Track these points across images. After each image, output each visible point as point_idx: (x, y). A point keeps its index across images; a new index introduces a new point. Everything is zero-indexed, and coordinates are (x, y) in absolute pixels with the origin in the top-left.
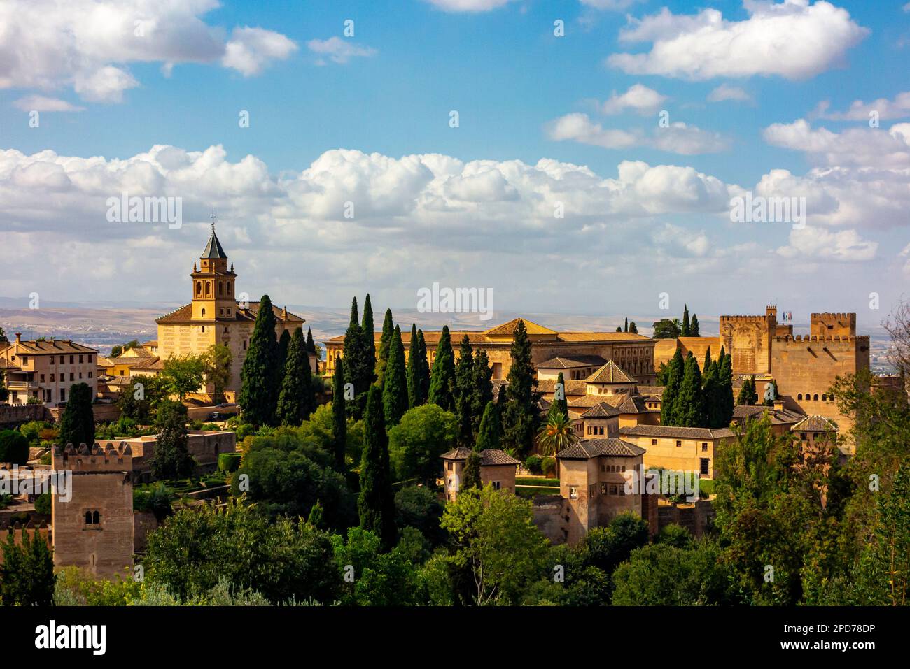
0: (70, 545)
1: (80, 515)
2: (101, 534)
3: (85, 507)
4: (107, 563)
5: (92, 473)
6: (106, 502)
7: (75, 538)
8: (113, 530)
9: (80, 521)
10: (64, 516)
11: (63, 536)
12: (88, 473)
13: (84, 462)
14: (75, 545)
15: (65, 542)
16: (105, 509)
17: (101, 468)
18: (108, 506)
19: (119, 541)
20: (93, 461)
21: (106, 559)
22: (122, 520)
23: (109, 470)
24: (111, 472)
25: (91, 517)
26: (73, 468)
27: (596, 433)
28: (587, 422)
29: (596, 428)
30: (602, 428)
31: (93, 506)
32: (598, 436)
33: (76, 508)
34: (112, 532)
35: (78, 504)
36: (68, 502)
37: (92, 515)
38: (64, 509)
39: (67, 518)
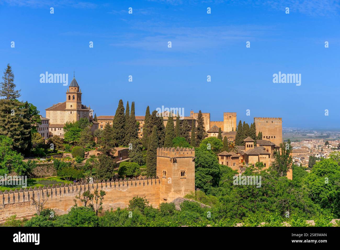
0: (177, 184)
1: (180, 173)
2: (185, 180)
3: (181, 170)
4: (187, 190)
6: (187, 168)
7: (178, 182)
9: (180, 176)
10: (175, 173)
11: (174, 181)
12: (182, 157)
13: (181, 153)
15: (175, 183)
16: (187, 171)
17: (186, 156)
18: (188, 169)
19: (191, 182)
20: (184, 153)
21: (187, 189)
22: (192, 174)
23: (188, 156)
25: (183, 174)
26: (178, 156)
27: (250, 147)
28: (247, 143)
29: (250, 145)
30: (252, 145)
31: (183, 170)
32: (251, 148)
33: (178, 170)
34: (189, 179)
35: (179, 169)
36: (176, 168)
37: (183, 173)
38: (175, 171)
39: (176, 174)
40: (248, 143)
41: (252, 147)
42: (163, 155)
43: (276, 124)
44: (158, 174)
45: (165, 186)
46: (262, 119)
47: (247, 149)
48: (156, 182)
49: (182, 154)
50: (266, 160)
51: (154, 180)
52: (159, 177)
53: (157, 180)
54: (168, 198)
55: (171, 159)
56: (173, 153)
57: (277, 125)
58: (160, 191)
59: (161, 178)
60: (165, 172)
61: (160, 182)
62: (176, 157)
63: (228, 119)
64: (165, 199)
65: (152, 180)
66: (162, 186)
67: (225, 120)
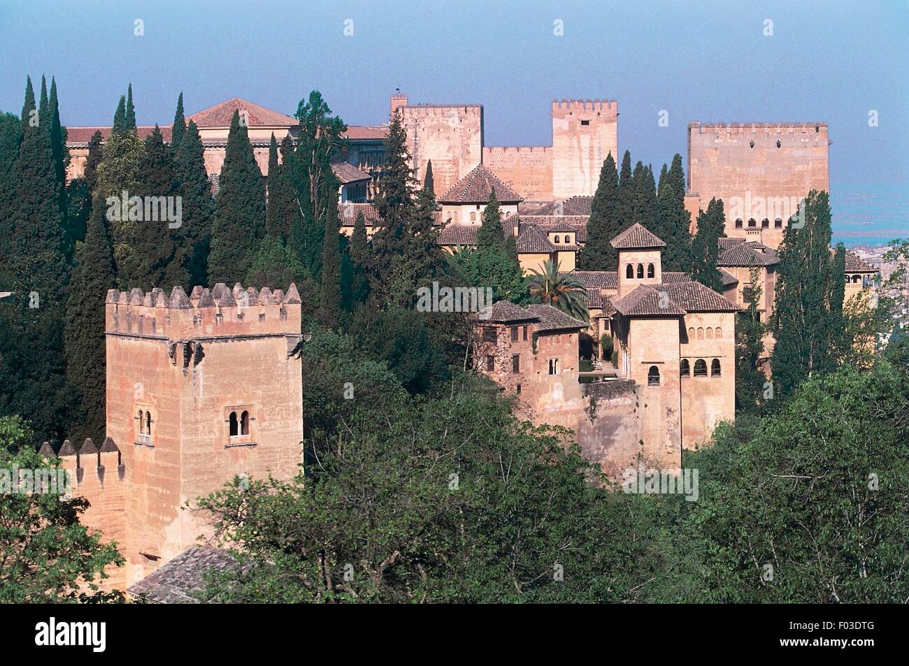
0: (205, 477)
1: (222, 418)
2: (252, 454)
3: (229, 403)
5: (240, 338)
6: (260, 393)
7: (213, 464)
8: (272, 444)
9: (221, 431)
10: (196, 422)
11: (193, 461)
12: (233, 339)
13: (226, 318)
14: (212, 476)
15: (197, 473)
16: (259, 406)
17: (254, 331)
18: (265, 400)
19: (281, 467)
20: (241, 317)
22: (287, 426)
23: (265, 333)
24: (269, 336)
25: (237, 423)
26: (210, 331)
27: (641, 276)
28: (625, 258)
29: (641, 267)
30: (651, 267)
31: (239, 402)
32: (646, 281)
33: (213, 403)
34: (270, 450)
35: (218, 401)
36: (202, 397)
37: (239, 419)
38: (196, 409)
39: (200, 426)
40: (634, 254)
41: (651, 275)
42: (135, 331)
43: (798, 153)
44: (112, 429)
45: (149, 490)
46: (729, 129)
47: (628, 286)
48: (101, 471)
49: (231, 323)
50: (719, 340)
51: (89, 459)
52: (117, 441)
53: (109, 457)
54: (163, 550)
55: (174, 347)
56: (185, 318)
57: (804, 160)
58: (126, 515)
59: (131, 450)
60: (145, 417)
61: (122, 470)
62: (202, 336)
63: (572, 131)
64: (150, 553)
65: (83, 457)
66: (135, 486)
67: (559, 141)
